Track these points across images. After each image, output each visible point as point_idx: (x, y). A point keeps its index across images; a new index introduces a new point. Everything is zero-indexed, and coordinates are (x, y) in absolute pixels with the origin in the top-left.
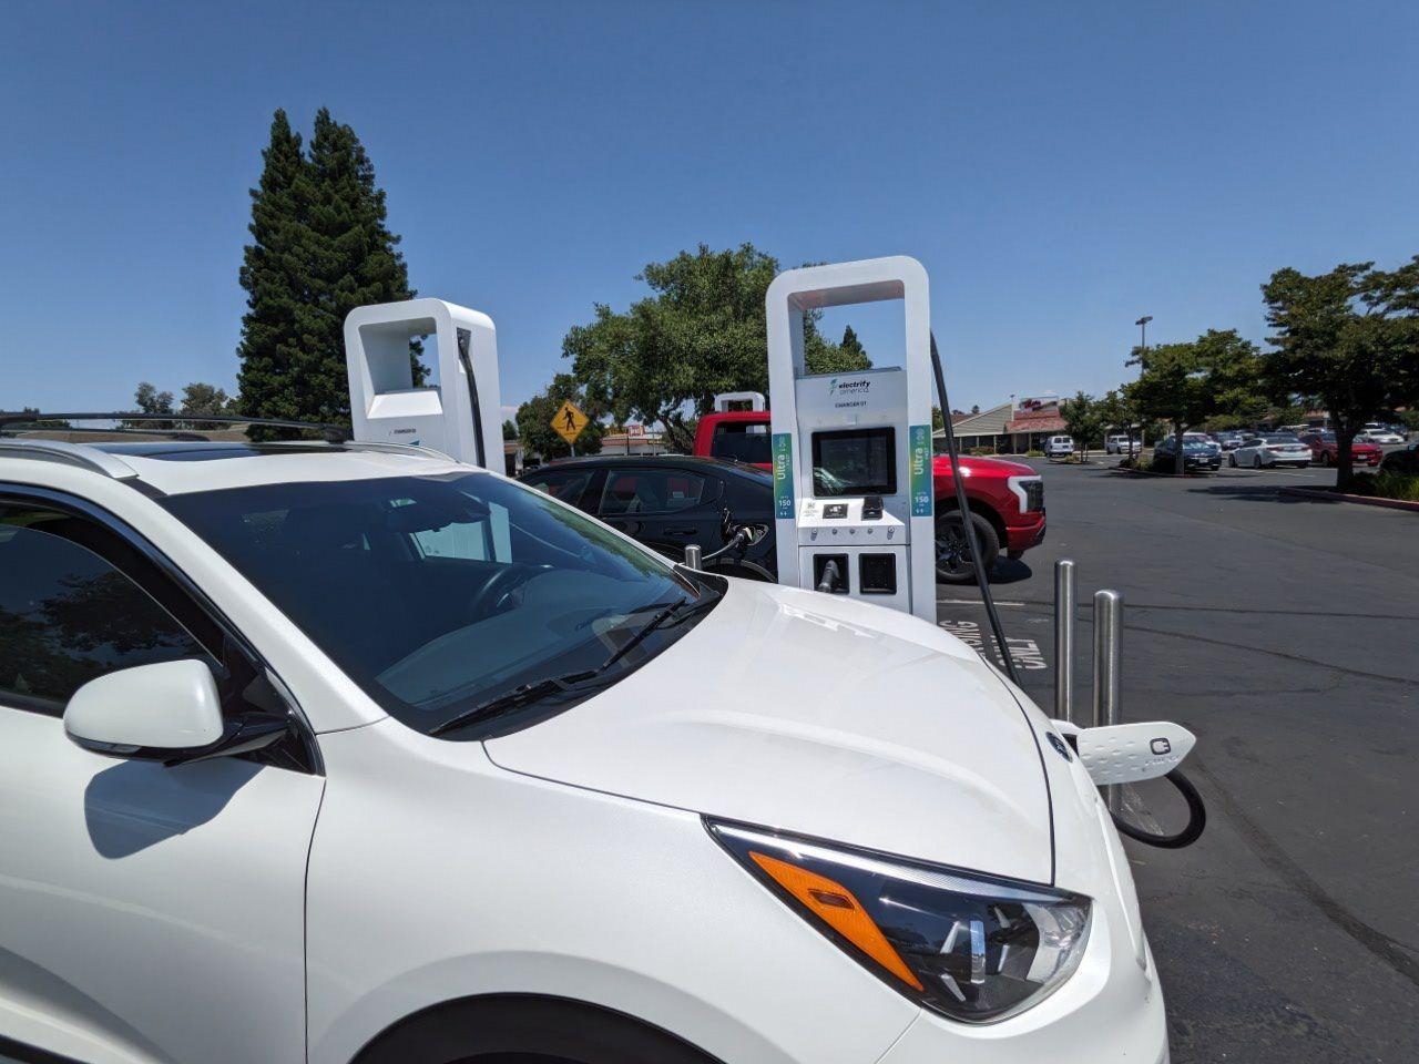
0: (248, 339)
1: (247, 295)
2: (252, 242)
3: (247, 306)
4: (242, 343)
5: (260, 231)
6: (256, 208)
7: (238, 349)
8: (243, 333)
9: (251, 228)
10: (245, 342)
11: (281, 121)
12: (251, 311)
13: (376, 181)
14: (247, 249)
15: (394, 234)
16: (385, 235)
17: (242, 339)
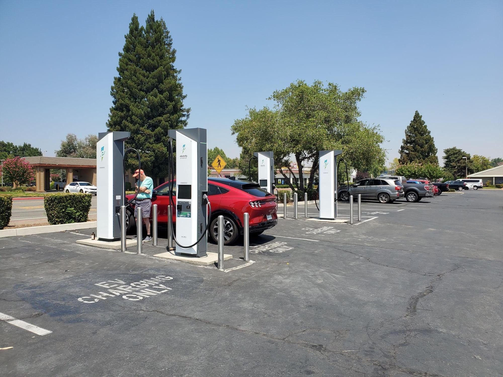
0: (111, 119)
1: (113, 99)
2: (117, 75)
3: (113, 104)
4: (108, 120)
5: (121, 70)
6: (120, 60)
7: (107, 123)
8: (110, 116)
9: (118, 69)
10: (110, 120)
11: (135, 20)
12: (114, 106)
13: (172, 45)
14: (115, 78)
15: (178, 70)
16: (175, 71)
17: (109, 119)
